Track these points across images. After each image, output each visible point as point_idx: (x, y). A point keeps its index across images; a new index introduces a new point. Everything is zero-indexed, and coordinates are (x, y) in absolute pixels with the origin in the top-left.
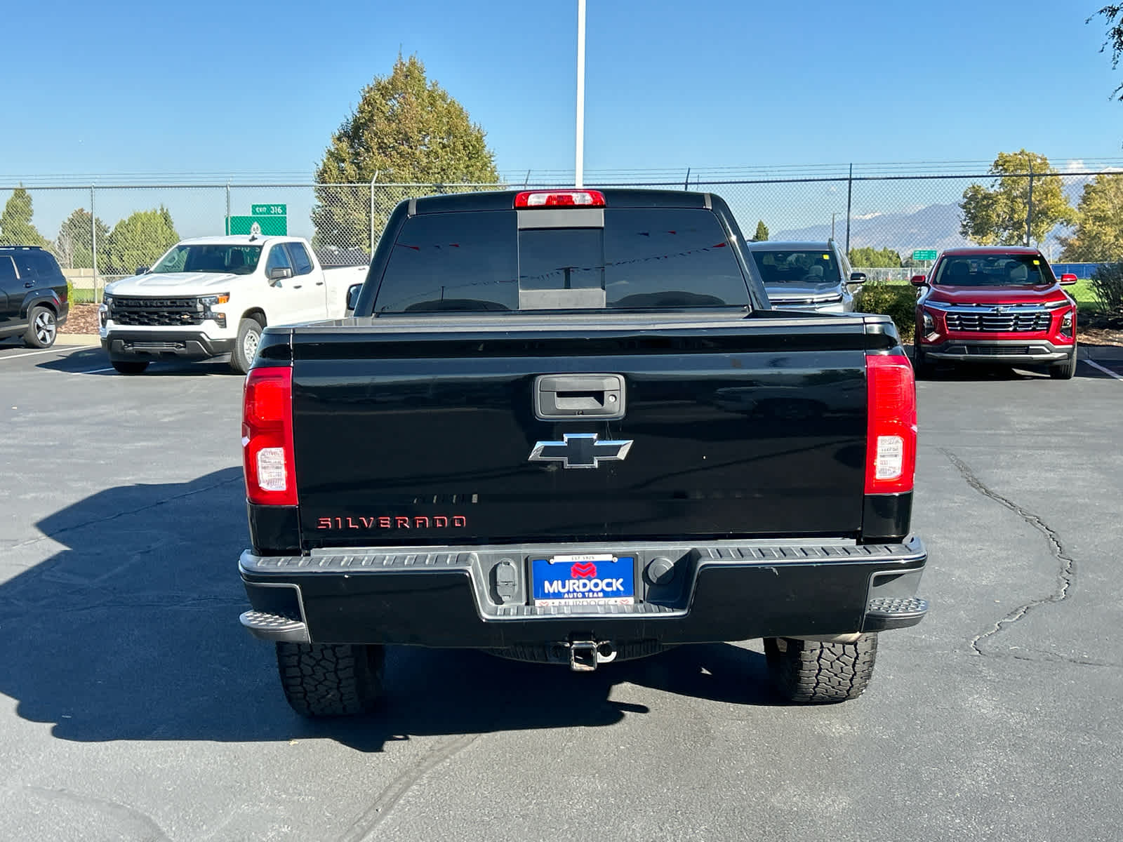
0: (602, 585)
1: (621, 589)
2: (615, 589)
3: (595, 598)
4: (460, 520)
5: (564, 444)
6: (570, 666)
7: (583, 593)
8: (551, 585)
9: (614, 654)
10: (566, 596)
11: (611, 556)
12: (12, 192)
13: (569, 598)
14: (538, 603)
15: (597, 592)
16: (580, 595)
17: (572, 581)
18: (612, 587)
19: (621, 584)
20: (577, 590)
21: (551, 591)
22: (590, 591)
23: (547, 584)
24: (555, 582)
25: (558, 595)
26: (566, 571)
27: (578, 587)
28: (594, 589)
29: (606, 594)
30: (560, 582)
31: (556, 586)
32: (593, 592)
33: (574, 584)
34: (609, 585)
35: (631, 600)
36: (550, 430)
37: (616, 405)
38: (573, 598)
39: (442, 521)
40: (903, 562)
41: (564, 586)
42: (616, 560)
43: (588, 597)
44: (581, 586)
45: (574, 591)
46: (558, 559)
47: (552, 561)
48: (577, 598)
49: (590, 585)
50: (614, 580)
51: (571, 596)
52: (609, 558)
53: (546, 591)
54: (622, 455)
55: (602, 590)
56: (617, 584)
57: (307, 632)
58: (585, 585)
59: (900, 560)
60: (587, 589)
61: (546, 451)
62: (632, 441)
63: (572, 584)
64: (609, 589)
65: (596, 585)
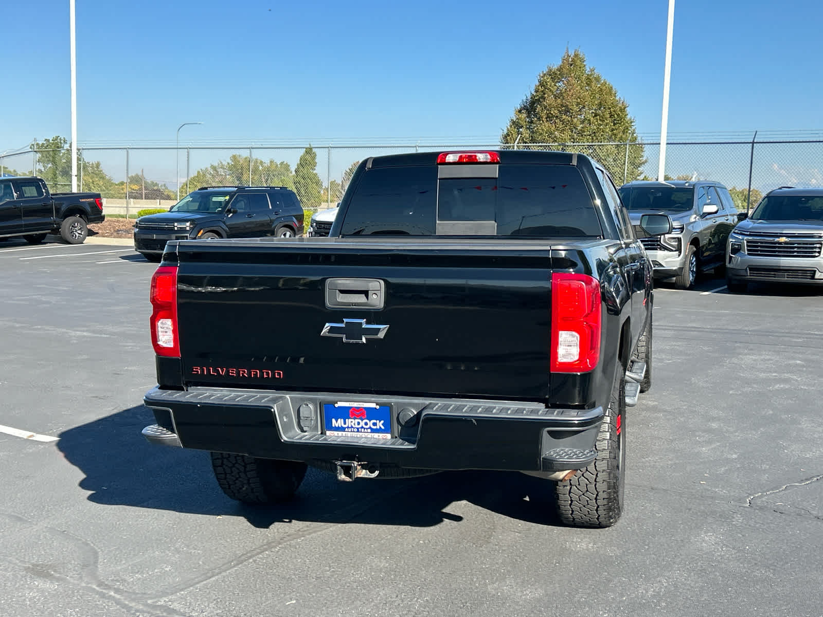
0: (370, 424)
1: (383, 427)
2: (378, 427)
3: (366, 432)
4: (279, 374)
5: (343, 325)
6: (336, 477)
7: (358, 429)
8: (337, 422)
9: (377, 473)
10: (347, 430)
11: (375, 404)
12: (305, 149)
13: (348, 431)
14: (328, 433)
15: (367, 429)
16: (356, 430)
17: (350, 420)
18: (377, 425)
19: (383, 424)
20: (354, 426)
21: (337, 426)
22: (362, 427)
23: (334, 420)
24: (339, 420)
25: (342, 429)
26: (346, 413)
27: (355, 424)
28: (364, 426)
29: (373, 431)
30: (342, 420)
31: (339, 423)
32: (365, 429)
33: (352, 422)
34: (375, 424)
35: (389, 436)
36: (338, 315)
37: (377, 300)
38: (351, 431)
39: (268, 374)
40: (576, 422)
41: (345, 423)
42: (378, 407)
43: (361, 432)
44: (356, 424)
45: (352, 427)
46: (340, 404)
47: (336, 405)
48: (354, 432)
49: (362, 424)
50: (378, 421)
51: (350, 430)
52: (373, 405)
53: (333, 426)
54: (381, 335)
55: (370, 428)
56: (380, 424)
57: (179, 440)
58: (359, 423)
59: (575, 420)
60: (360, 426)
61: (332, 330)
62: (388, 326)
63: (350, 422)
64: (375, 427)
65: (366, 424)
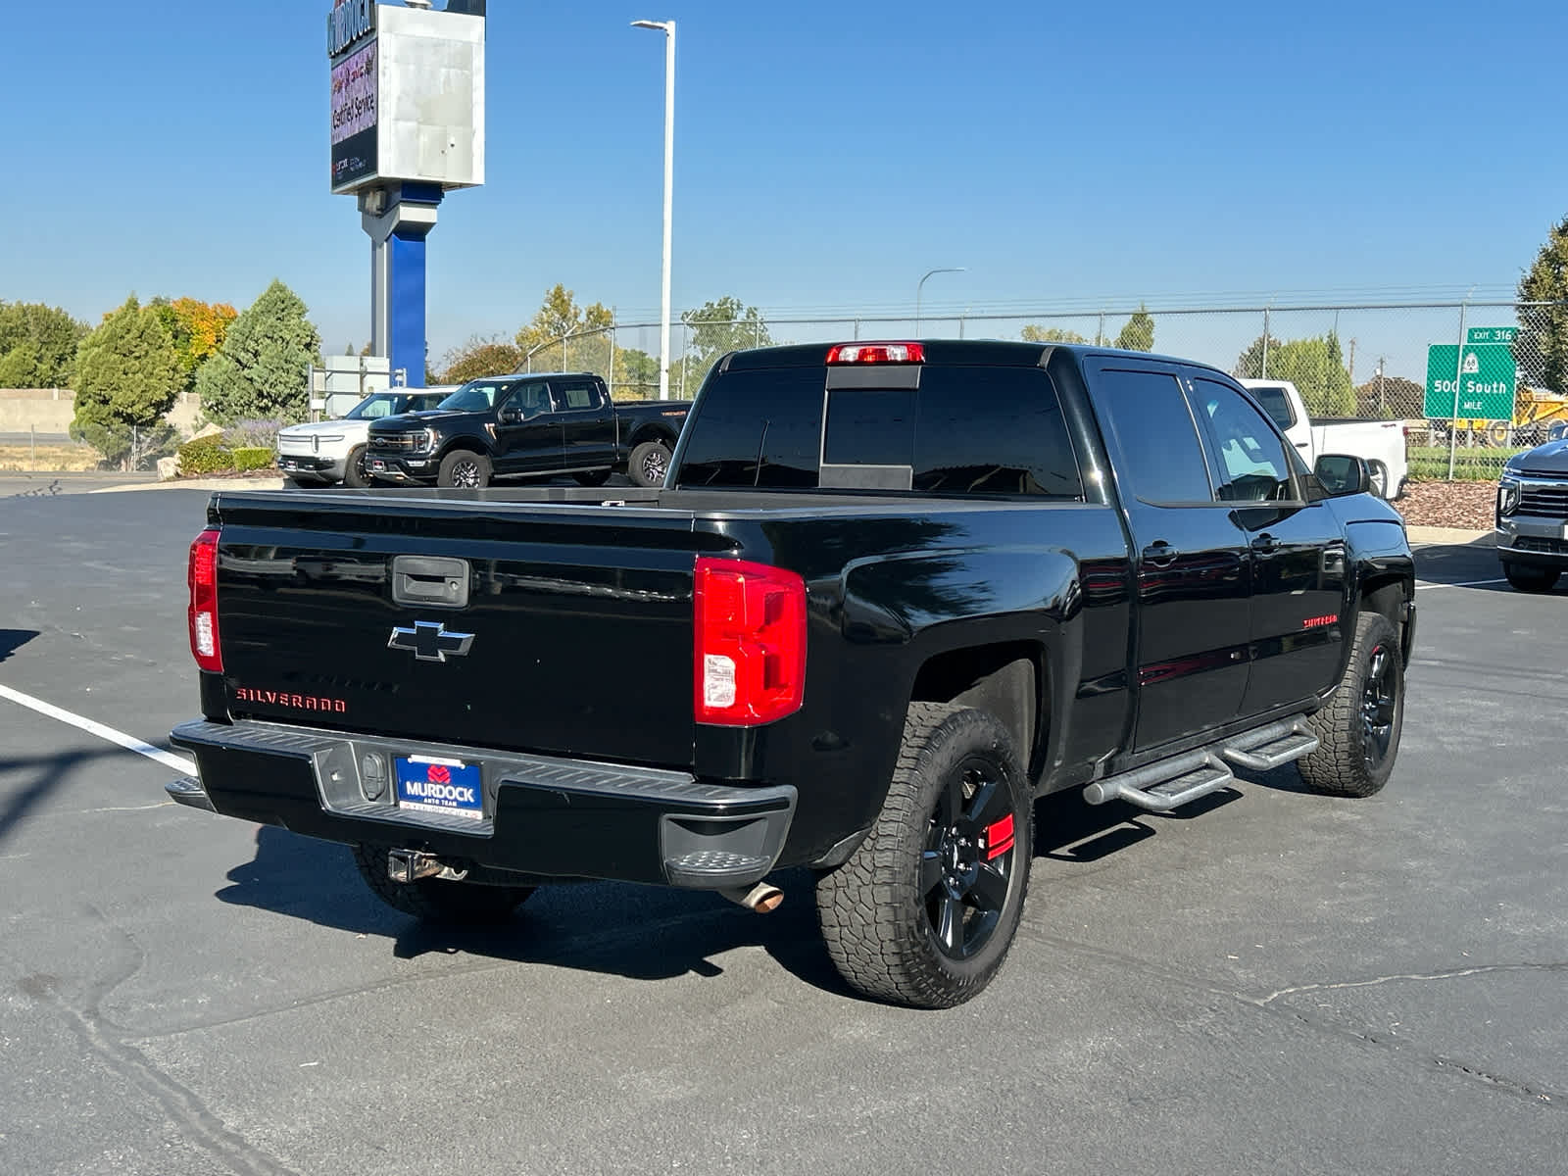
0: (456, 793)
1: (472, 800)
2: (466, 800)
3: (451, 807)
4: (341, 706)
5: (414, 631)
7: (440, 800)
8: (413, 786)
9: (464, 873)
10: (426, 800)
11: (460, 761)
13: (428, 803)
14: (403, 804)
15: (452, 801)
16: (437, 802)
17: (430, 785)
18: (464, 796)
19: (472, 795)
20: (434, 795)
21: (413, 793)
22: (445, 799)
23: (408, 784)
24: (416, 784)
25: (419, 799)
26: (422, 773)
27: (436, 792)
28: (448, 797)
29: (460, 805)
30: (419, 784)
31: (416, 788)
32: (449, 800)
34: (461, 794)
35: (479, 815)
36: (406, 616)
37: (457, 591)
38: (432, 804)
39: (326, 704)
40: (721, 807)
41: (423, 790)
42: (463, 767)
43: (444, 805)
44: (438, 792)
45: (432, 796)
46: (415, 759)
47: (410, 760)
48: (435, 804)
49: (445, 792)
50: (465, 790)
51: (430, 801)
52: (457, 763)
53: (409, 793)
54: (463, 650)
55: (455, 800)
56: (468, 794)
57: (208, 801)
58: (441, 792)
59: (718, 804)
60: (443, 796)
61: (401, 638)
62: (473, 635)
63: (432, 789)
64: (461, 799)
65: (451, 793)
